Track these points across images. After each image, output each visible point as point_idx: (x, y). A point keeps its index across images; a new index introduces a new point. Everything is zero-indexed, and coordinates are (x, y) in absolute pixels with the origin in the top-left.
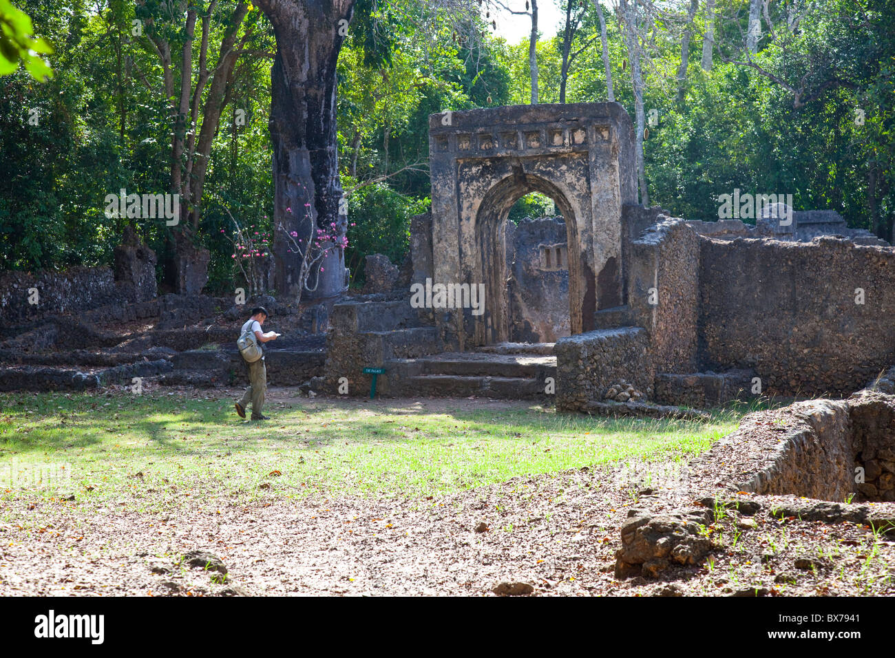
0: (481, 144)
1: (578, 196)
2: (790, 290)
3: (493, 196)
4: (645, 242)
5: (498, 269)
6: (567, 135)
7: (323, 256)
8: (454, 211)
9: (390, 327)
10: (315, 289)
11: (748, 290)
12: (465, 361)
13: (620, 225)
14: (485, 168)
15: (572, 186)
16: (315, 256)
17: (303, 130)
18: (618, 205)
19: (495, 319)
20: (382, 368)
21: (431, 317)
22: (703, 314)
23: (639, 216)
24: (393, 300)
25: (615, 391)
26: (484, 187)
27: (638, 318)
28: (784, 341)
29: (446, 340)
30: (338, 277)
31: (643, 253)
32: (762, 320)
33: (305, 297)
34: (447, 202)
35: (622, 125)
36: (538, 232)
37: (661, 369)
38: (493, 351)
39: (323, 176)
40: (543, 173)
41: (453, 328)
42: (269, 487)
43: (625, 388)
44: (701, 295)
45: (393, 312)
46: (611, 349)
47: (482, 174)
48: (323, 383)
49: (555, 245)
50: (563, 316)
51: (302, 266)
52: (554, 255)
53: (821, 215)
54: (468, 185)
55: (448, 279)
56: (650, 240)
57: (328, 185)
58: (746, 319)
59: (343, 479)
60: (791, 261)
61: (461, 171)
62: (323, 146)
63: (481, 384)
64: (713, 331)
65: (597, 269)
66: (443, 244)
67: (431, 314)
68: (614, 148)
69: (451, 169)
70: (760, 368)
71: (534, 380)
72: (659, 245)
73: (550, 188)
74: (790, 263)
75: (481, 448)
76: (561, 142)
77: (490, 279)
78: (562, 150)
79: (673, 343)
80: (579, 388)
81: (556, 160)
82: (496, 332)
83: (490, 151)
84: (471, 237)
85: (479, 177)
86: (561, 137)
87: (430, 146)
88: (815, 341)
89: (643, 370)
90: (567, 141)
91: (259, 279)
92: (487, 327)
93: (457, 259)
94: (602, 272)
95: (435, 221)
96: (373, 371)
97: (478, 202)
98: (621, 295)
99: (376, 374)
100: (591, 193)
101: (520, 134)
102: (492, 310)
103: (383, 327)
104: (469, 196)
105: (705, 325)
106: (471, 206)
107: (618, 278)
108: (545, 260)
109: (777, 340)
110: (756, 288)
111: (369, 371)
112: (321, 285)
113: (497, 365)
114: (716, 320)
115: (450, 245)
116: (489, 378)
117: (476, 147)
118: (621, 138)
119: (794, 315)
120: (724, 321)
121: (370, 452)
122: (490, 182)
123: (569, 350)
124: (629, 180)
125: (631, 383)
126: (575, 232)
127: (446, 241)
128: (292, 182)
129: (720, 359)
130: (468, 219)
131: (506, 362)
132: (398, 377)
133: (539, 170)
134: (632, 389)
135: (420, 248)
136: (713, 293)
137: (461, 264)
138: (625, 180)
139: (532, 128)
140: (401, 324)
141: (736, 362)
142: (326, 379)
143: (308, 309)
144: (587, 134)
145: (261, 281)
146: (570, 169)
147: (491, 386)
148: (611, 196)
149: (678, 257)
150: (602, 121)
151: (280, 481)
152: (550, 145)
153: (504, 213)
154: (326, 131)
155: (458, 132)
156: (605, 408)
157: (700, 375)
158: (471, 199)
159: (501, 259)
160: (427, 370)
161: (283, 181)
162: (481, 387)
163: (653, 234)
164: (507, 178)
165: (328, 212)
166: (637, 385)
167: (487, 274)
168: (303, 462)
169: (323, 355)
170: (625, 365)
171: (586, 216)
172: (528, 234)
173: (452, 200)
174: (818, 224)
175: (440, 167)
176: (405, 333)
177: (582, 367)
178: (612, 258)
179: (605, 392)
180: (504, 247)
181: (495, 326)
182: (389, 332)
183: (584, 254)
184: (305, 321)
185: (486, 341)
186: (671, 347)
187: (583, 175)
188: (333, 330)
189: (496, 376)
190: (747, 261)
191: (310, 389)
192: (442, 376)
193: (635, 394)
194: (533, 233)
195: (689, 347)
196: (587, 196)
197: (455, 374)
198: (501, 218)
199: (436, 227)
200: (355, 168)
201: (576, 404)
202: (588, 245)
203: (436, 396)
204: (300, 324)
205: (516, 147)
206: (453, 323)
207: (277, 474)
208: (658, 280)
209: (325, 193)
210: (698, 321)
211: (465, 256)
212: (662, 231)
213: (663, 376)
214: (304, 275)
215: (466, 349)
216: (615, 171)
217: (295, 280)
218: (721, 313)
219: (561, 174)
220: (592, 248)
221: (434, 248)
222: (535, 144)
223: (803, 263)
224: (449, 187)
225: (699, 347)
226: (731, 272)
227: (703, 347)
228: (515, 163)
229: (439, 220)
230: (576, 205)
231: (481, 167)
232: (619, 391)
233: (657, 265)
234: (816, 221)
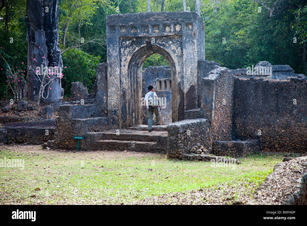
0: (131, 30)
1: (177, 56)
2: (276, 102)
3: (137, 55)
4: (209, 78)
5: (138, 90)
6: (172, 27)
7: (51, 82)
8: (118, 62)
9: (86, 117)
10: (47, 98)
11: (256, 102)
12: (123, 133)
13: (196, 70)
14: (133, 42)
15: (174, 51)
16: (47, 82)
17: (42, 21)
18: (196, 60)
19: (136, 113)
20: (83, 136)
21: (106, 112)
22: (235, 113)
23: (205, 66)
24: (87, 104)
25: (195, 149)
26: (132, 50)
27: (205, 114)
28: (272, 126)
29: (113, 123)
30: (58, 92)
31: (209, 83)
32: (262, 116)
33: (42, 101)
34: (115, 57)
35: (198, 23)
36: (156, 73)
37: (216, 139)
38: (135, 129)
39: (51, 44)
40: (160, 45)
41: (117, 118)
42: (36, 197)
43: (199, 147)
44: (234, 104)
45: (88, 110)
46: (193, 129)
47: (132, 45)
48: (53, 143)
49: (164, 79)
50: (167, 112)
51: (41, 87)
52: (163, 84)
53: (282, 67)
54: (125, 49)
55: (114, 94)
56: (212, 77)
57: (54, 48)
58: (255, 115)
59: (72, 192)
60: (277, 88)
61: (121, 43)
62: (52, 29)
63: (130, 145)
64: (239, 121)
65: (185, 91)
66: (112, 77)
67: (106, 111)
68: (194, 33)
69: (116, 42)
70: (261, 138)
71: (156, 143)
72: (216, 80)
73: (164, 52)
74: (276, 89)
75: (134, 176)
76: (169, 30)
77: (134, 95)
78: (169, 34)
79: (221, 126)
80: (178, 147)
81: (167, 39)
82: (137, 120)
83: (135, 34)
84: (125, 74)
85: (130, 46)
86: (169, 28)
87: (107, 31)
88: (287, 126)
89: (208, 139)
90: (172, 30)
91: (19, 93)
92: (132, 118)
93: (119, 85)
94: (187, 93)
95: (109, 66)
96: (78, 138)
97: (129, 58)
98: (197, 103)
99: (80, 140)
100: (183, 54)
101: (150, 26)
102: (135, 109)
103: (83, 116)
104: (125, 55)
105: (236, 118)
106: (126, 60)
107: (195, 95)
108: (159, 86)
109: (269, 126)
110: (260, 101)
111: (76, 138)
112: (50, 96)
113: (138, 136)
114: (241, 116)
115: (116, 78)
116: (134, 142)
117: (129, 32)
118: (198, 29)
119: (278, 114)
120: (244, 116)
121: (81, 178)
122: (135, 48)
123: (174, 129)
124: (201, 49)
125: (202, 145)
126: (175, 73)
127: (114, 76)
128: (36, 46)
129: (242, 134)
130: (124, 66)
131: (142, 134)
132: (90, 141)
133: (158, 43)
134: (203, 148)
135: (101, 79)
136: (239, 103)
137: (121, 87)
138: (199, 49)
139: (156, 23)
140: (92, 115)
141: (250, 136)
142: (55, 141)
143: (43, 108)
144: (182, 27)
145: (21, 93)
146: (173, 43)
147: (135, 145)
148: (192, 57)
149: (224, 86)
150: (189, 20)
151: (41, 193)
152: (164, 32)
153: (141, 63)
154: (53, 22)
155: (120, 24)
156: (190, 157)
157: (234, 141)
158: (126, 56)
159: (140, 86)
160: (104, 137)
161: (32, 46)
162: (130, 146)
163: (213, 75)
164: (143, 47)
165: (54, 61)
166: (205, 146)
167: (133, 93)
168: (49, 183)
169: (53, 130)
170: (200, 136)
171: (180, 66)
172: (151, 74)
173: (117, 57)
174: (281, 71)
175: (112, 41)
176: (93, 120)
177: (180, 137)
178: (192, 86)
179: (190, 149)
180: (141, 79)
181: (137, 117)
182: (86, 119)
183: (179, 84)
184: (42, 113)
185: (132, 124)
186: (220, 128)
187: (179, 46)
188: (59, 118)
189: (137, 141)
190: (256, 88)
191: (47, 146)
192: (111, 141)
193: (204, 150)
194: (153, 73)
195: (228, 128)
196: (182, 56)
197: (118, 140)
198: (140, 66)
199: (109, 69)
200: (65, 41)
201: (177, 155)
202: (181, 79)
203: (108, 150)
204: (39, 115)
205: (148, 32)
206: (116, 115)
207: (38, 189)
208: (215, 96)
209: (52, 52)
210: (232, 116)
211: (123, 83)
212: (217, 73)
213: (216, 142)
214: (41, 91)
215: (123, 128)
216: (194, 44)
217: (37, 93)
218: (243, 112)
219: (169, 45)
220: (183, 81)
221: (108, 80)
222: (157, 31)
223: (282, 89)
224: (115, 51)
225: (233, 128)
226: (248, 93)
227: (235, 128)
228: (147, 40)
229: (111, 66)
230: (176, 60)
231: (131, 41)
232: (197, 149)
233: (215, 89)
234: (280, 70)
